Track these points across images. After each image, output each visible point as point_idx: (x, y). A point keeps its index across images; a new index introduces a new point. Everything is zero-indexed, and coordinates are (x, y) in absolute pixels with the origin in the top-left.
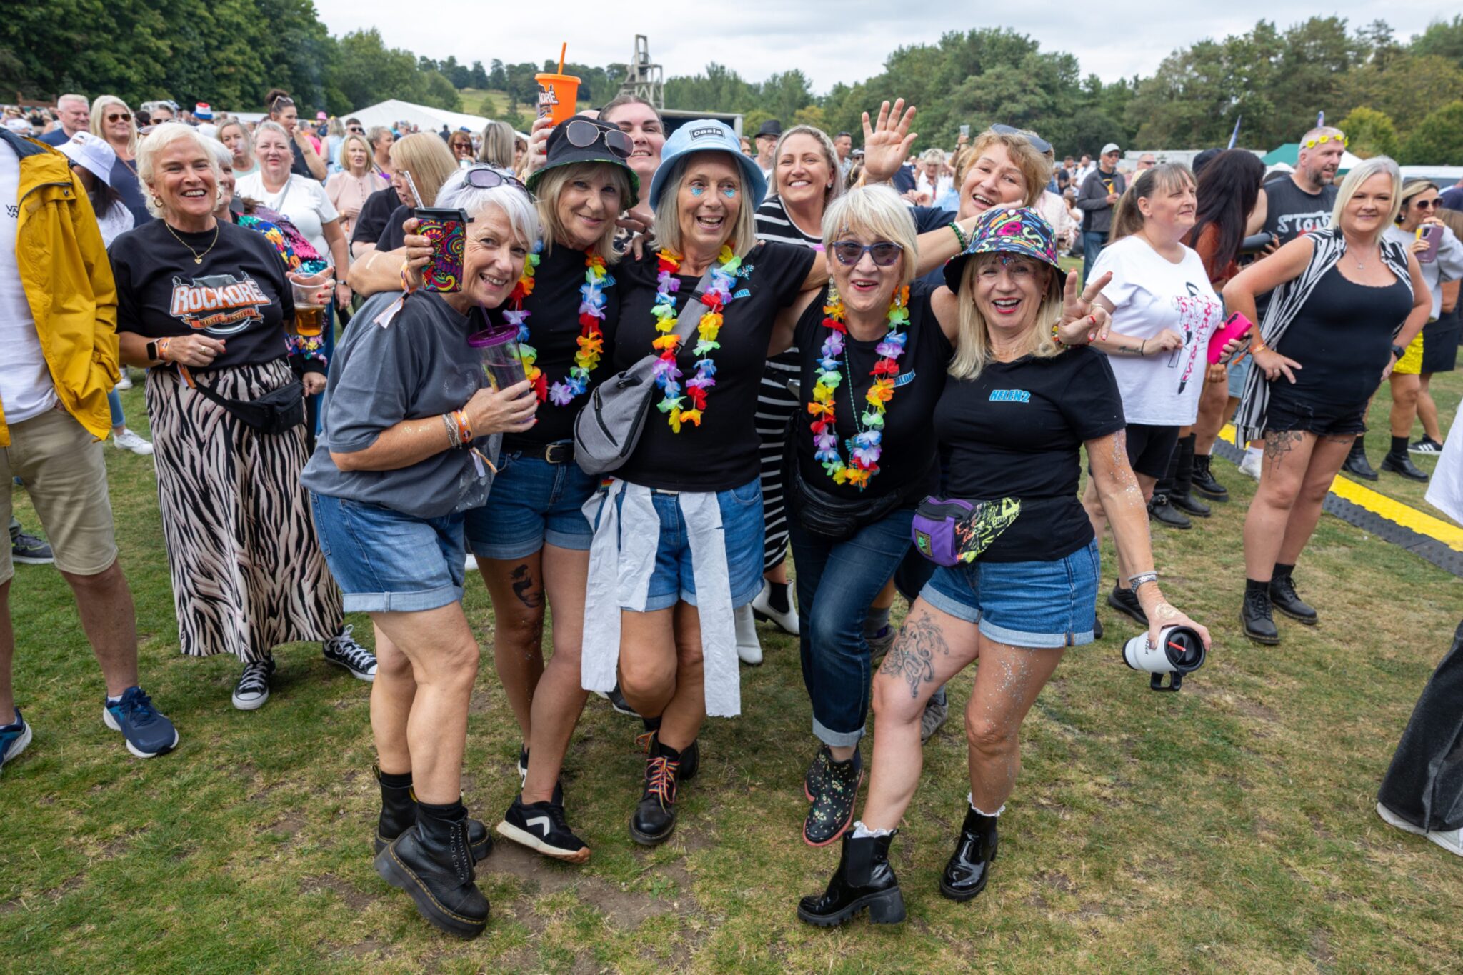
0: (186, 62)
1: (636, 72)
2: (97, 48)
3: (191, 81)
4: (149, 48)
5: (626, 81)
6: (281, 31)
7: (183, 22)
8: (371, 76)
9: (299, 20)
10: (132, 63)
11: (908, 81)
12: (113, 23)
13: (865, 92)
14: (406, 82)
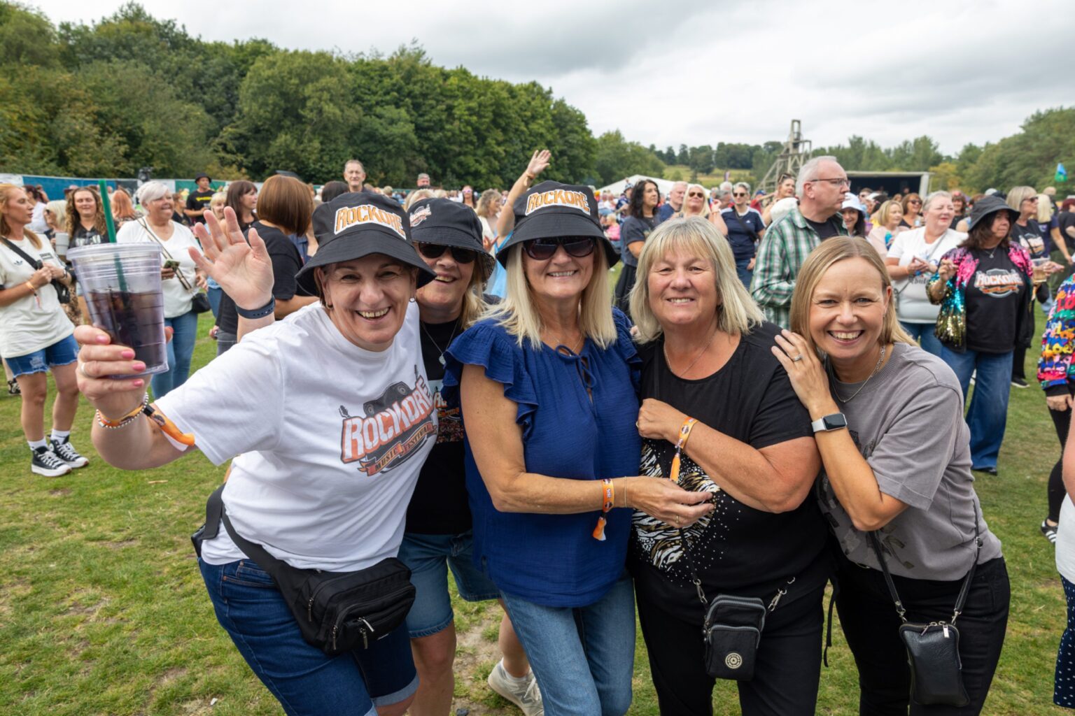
0: (511, 160)
1: (791, 146)
2: (465, 154)
3: (512, 170)
4: (493, 153)
5: (782, 153)
6: (565, 136)
7: (511, 135)
8: (616, 161)
9: (576, 128)
10: (483, 161)
11: (1048, 138)
12: (475, 139)
13: (1001, 149)
14: (637, 163)
